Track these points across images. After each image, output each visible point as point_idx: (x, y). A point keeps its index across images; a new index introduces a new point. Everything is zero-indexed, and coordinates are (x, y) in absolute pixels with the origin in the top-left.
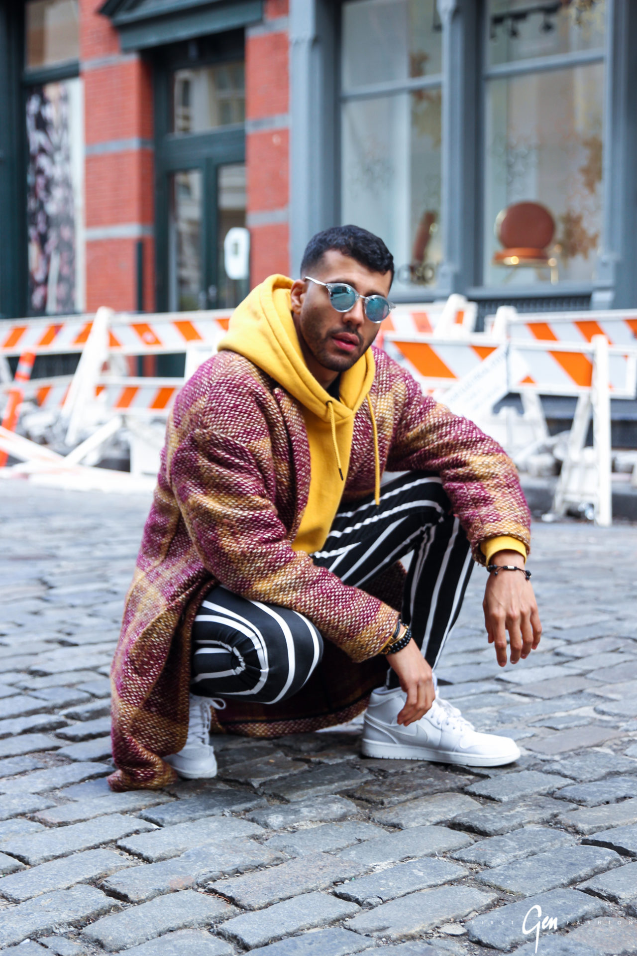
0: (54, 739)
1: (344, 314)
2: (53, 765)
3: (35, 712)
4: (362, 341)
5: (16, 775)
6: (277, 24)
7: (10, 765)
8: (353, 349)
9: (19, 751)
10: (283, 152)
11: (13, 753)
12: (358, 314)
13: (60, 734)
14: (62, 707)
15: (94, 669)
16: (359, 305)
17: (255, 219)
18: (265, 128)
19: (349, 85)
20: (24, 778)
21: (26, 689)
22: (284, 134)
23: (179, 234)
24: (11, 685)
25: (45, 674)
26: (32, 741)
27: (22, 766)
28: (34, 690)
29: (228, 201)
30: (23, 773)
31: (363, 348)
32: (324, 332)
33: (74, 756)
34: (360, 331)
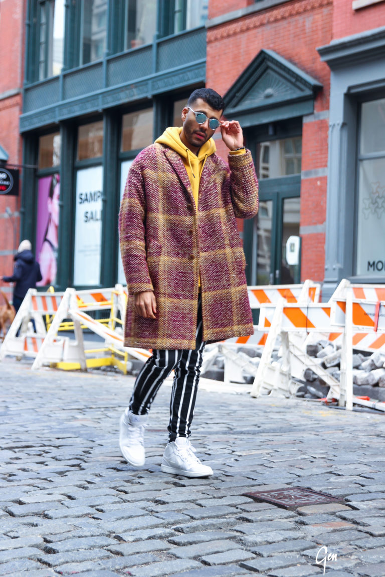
0: (167, 543)
1: (200, 125)
2: (165, 560)
3: (156, 526)
4: (206, 136)
5: (143, 564)
6: (322, 115)
7: (140, 558)
8: (203, 139)
9: (145, 550)
10: (323, 191)
11: (142, 551)
12: (206, 125)
13: (171, 540)
14: (173, 524)
15: (194, 501)
16: (207, 122)
17: (303, 230)
18: (313, 176)
19: (363, 152)
20: (147, 567)
21: (152, 511)
22: (324, 179)
23: (259, 236)
24: (144, 508)
25: (164, 503)
26: (154, 544)
27: (146, 559)
28: (157, 512)
29: (288, 219)
30: (147, 564)
31: (207, 139)
32: (192, 130)
33: (178, 555)
34: (206, 132)
